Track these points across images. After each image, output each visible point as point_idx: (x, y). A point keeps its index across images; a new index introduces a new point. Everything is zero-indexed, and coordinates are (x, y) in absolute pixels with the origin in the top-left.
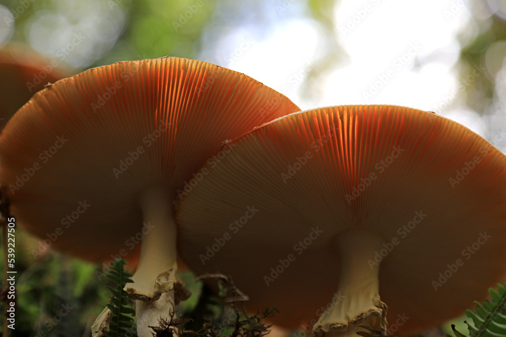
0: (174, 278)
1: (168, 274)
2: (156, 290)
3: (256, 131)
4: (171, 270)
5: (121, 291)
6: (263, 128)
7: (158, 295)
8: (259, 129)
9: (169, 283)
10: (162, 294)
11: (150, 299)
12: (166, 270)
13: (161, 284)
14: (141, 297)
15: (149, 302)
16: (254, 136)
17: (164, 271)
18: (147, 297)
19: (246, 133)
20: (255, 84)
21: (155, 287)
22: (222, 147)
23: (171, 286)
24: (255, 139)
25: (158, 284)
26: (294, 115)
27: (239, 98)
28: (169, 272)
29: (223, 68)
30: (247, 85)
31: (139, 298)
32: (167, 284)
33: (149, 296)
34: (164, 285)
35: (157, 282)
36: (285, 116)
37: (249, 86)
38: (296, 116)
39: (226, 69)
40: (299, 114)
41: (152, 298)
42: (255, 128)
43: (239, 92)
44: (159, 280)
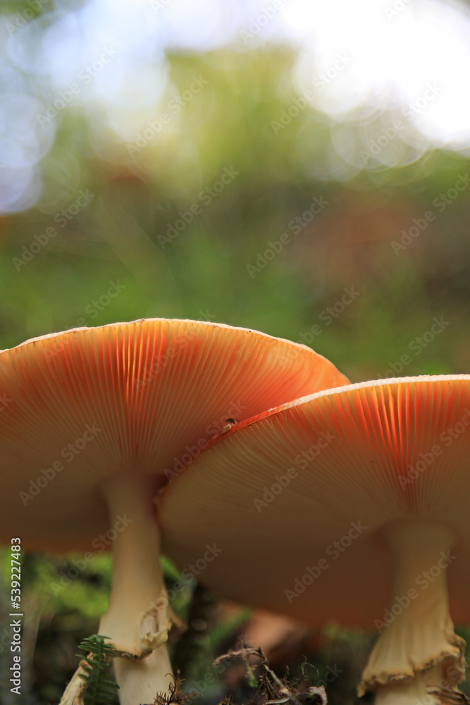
0: (166, 620)
1: (155, 611)
2: (145, 646)
3: (273, 416)
4: (160, 604)
6: (283, 412)
7: (147, 653)
8: (277, 414)
9: (161, 634)
10: (153, 651)
11: (136, 657)
12: (153, 605)
13: (151, 640)
14: (123, 655)
15: (135, 662)
16: (270, 423)
17: (149, 608)
18: (132, 655)
19: (258, 418)
20: (267, 343)
21: (143, 641)
22: (223, 435)
23: (165, 637)
24: (272, 427)
25: (147, 640)
26: (328, 396)
27: (246, 365)
28: (158, 609)
29: (221, 328)
30: (256, 346)
31: (121, 656)
32: (158, 637)
33: (134, 653)
34: (155, 640)
35: (146, 638)
36: (315, 396)
37: (259, 348)
38: (330, 397)
39: (226, 329)
40: (335, 394)
41: (139, 655)
42: (271, 409)
43: (246, 358)
44: (148, 634)
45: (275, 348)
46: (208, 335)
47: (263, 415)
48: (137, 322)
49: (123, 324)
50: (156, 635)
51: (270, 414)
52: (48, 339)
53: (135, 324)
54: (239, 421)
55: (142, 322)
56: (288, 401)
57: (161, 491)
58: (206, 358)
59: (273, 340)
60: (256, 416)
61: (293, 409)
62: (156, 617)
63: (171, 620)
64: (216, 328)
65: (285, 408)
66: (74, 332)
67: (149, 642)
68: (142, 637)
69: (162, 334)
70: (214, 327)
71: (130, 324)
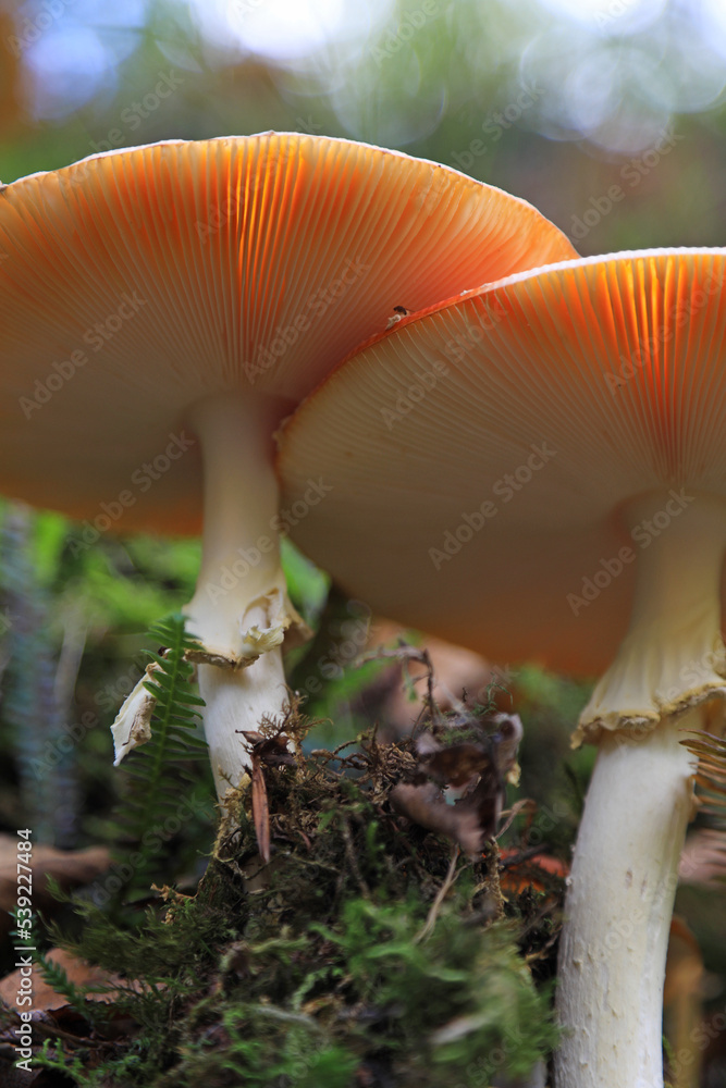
0: (282, 615)
1: (268, 602)
2: (248, 647)
3: (466, 302)
4: (274, 592)
5: (175, 663)
6: (483, 296)
7: (251, 658)
8: (475, 299)
9: (274, 631)
10: (260, 656)
11: (233, 663)
12: (263, 592)
13: (259, 637)
14: (213, 659)
15: (231, 671)
16: (462, 311)
17: (258, 596)
18: (227, 660)
19: (443, 305)
20: (465, 187)
21: (245, 639)
22: (388, 330)
23: (279, 637)
24: (465, 319)
25: (252, 637)
26: (557, 272)
27: (429, 220)
28: (271, 597)
29: (394, 157)
30: (448, 191)
31: (210, 662)
32: (269, 635)
33: (231, 658)
34: (264, 638)
35: (251, 633)
36: (536, 272)
37: (452, 194)
38: (560, 273)
39: (402, 159)
40: (567, 270)
41: (238, 661)
42: (465, 292)
43: (430, 208)
44: (255, 629)
45: (477, 198)
46: (372, 166)
47: (452, 301)
48: (263, 136)
49: (240, 140)
50: (266, 631)
51: (462, 299)
52: (122, 155)
53: (259, 138)
54: (412, 311)
55: (270, 136)
56: (491, 280)
57: (284, 422)
58: (368, 202)
59: (475, 183)
60: (441, 303)
61: (501, 291)
62: (266, 610)
63: (289, 616)
64: (386, 156)
65: (487, 290)
66: (162, 146)
67: (255, 639)
68: (244, 633)
69: (301, 161)
70: (384, 153)
71: (252, 140)
